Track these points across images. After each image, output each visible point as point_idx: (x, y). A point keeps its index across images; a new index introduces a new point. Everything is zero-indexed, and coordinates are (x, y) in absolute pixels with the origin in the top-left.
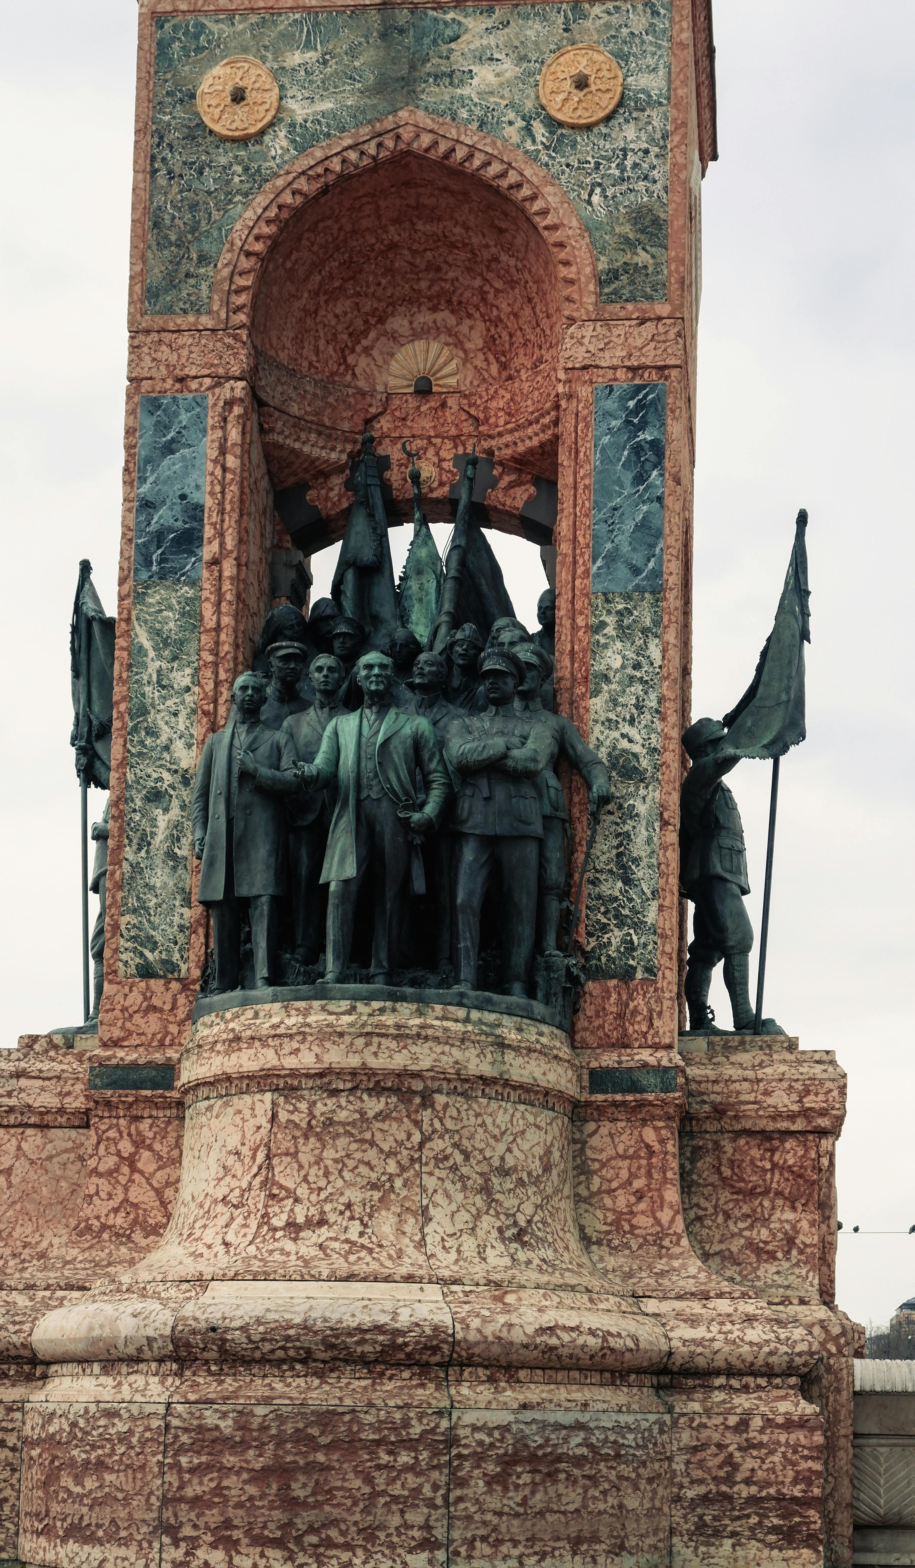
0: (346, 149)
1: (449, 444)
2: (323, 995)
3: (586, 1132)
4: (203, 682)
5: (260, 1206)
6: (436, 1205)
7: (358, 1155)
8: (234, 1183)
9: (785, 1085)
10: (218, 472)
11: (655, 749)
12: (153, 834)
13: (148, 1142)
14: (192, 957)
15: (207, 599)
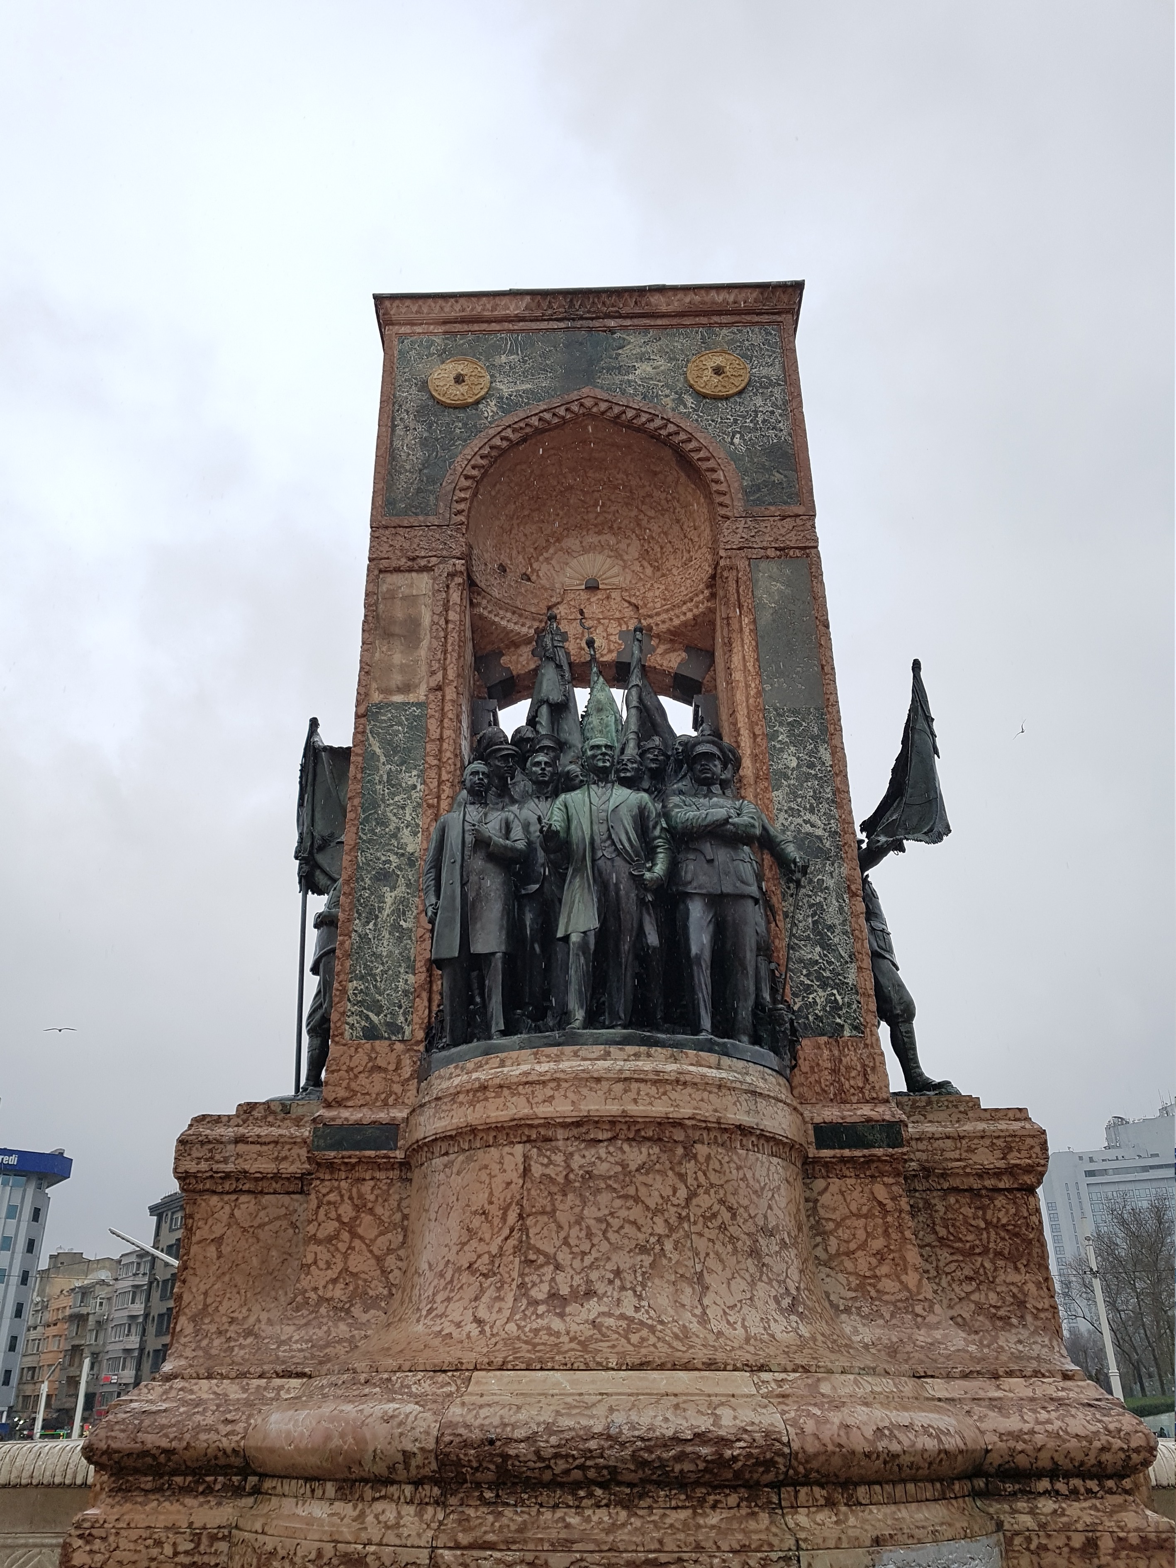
0: (542, 412)
1: (614, 624)
2: (572, 1040)
3: (816, 1192)
4: (428, 781)
5: (515, 1274)
6: (711, 1271)
7: (623, 1213)
8: (482, 1248)
9: (987, 1142)
10: (442, 622)
11: (836, 832)
12: (381, 909)
13: (370, 1205)
14: (416, 1019)
15: (432, 716)
